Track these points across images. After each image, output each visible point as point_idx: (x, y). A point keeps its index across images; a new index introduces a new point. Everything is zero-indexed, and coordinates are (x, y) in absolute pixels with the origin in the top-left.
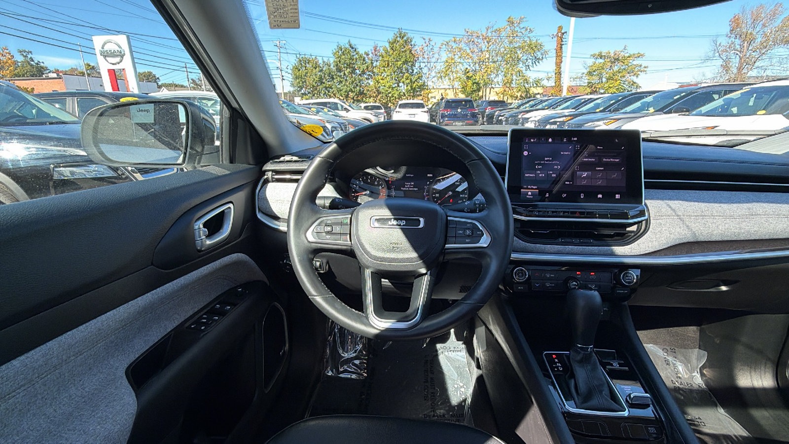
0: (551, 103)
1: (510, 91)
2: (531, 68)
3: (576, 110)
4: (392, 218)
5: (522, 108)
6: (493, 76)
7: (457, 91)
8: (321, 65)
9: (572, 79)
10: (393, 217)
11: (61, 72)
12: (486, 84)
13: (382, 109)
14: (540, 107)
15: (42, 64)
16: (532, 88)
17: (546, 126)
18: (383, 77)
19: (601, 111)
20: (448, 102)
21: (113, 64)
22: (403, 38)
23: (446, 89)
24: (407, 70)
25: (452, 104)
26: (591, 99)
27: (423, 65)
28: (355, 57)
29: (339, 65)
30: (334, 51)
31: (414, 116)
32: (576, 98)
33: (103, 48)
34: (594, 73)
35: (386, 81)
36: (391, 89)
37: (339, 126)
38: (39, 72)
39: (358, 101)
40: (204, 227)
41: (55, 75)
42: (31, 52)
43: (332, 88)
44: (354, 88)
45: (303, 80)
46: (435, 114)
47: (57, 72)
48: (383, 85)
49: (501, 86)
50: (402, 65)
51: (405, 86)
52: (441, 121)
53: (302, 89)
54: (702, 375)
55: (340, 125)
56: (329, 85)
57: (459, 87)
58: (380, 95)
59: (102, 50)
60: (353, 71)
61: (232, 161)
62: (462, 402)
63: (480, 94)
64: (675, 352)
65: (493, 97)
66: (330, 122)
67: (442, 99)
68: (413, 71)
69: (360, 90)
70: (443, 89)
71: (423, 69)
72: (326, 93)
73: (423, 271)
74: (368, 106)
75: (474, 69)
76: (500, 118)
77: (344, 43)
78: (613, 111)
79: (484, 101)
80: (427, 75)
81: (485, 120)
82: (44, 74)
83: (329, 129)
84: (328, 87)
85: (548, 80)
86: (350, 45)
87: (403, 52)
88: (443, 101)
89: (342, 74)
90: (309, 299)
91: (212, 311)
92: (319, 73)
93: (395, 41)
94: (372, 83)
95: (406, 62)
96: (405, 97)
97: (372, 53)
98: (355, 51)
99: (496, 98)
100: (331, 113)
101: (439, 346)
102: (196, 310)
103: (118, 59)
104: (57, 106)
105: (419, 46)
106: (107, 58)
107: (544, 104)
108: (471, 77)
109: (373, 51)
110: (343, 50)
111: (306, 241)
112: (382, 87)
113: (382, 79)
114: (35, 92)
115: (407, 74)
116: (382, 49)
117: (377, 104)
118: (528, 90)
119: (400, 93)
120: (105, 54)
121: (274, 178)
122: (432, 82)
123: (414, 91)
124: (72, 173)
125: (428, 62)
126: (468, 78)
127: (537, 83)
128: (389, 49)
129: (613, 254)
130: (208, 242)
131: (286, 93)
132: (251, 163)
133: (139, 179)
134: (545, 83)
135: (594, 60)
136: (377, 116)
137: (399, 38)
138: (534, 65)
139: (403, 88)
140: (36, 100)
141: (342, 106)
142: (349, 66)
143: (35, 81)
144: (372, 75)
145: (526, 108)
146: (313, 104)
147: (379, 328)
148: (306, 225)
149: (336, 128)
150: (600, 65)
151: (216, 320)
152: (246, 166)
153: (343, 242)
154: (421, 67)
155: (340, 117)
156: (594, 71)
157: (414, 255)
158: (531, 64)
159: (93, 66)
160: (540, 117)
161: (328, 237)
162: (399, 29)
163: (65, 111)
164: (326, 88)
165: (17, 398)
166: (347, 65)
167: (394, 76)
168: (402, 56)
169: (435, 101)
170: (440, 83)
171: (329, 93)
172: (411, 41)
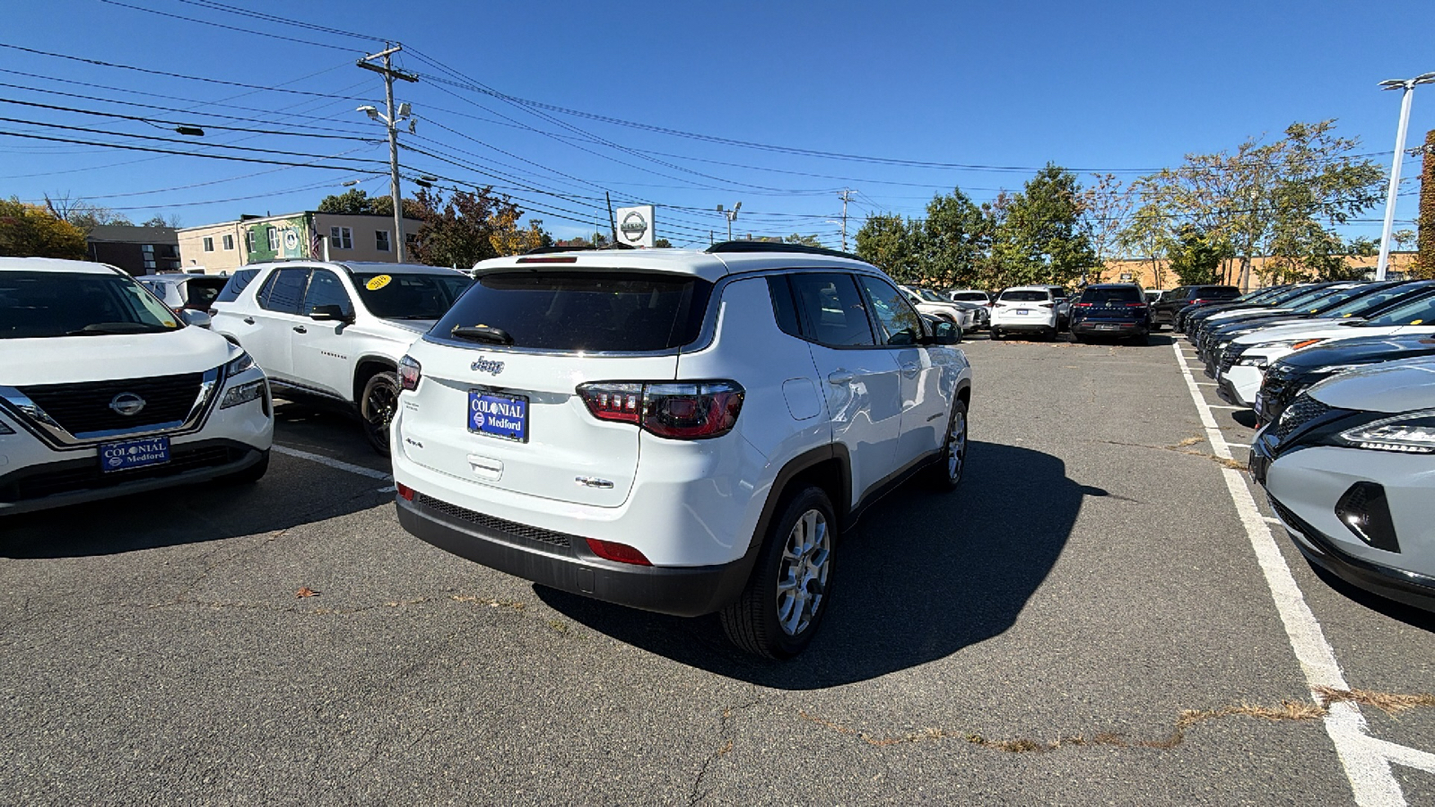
1: (1292, 265)
8: (905, 228)
13: (986, 299)
16: (1347, 259)
18: (1011, 244)
20: (1090, 290)
21: (631, 240)
22: (1054, 177)
24: (1058, 231)
28: (963, 213)
29: (935, 226)
30: (930, 205)
31: (1026, 311)
33: (625, 222)
35: (1015, 251)
36: (1023, 264)
43: (918, 264)
44: (956, 263)
45: (874, 252)
48: (1009, 257)
51: (1051, 258)
52: (1075, 322)
56: (914, 259)
58: (1002, 275)
59: (624, 224)
60: (957, 237)
68: (1069, 232)
69: (966, 266)
71: (1091, 229)
74: (964, 295)
77: (946, 193)
80: (1100, 238)
84: (911, 262)
86: (958, 195)
89: (938, 241)
92: (900, 241)
93: (1039, 184)
94: (989, 255)
95: (1057, 219)
96: (1050, 278)
97: (995, 205)
98: (966, 202)
103: (637, 235)
105: (1086, 190)
106: (627, 234)
108: (1193, 240)
109: (997, 202)
110: (943, 203)
112: (1006, 262)
113: (1008, 248)
115: (1056, 238)
116: (1013, 198)
118: (1334, 263)
120: (625, 230)
126: (1186, 243)
127: (1361, 248)
128: (1025, 197)
136: (967, 311)
137: (1047, 178)
138: (1356, 212)
139: (1046, 261)
142: (951, 228)
144: (992, 241)
154: (1089, 224)
158: (1346, 211)
162: (1048, 163)
164: (908, 263)
166: (948, 227)
167: (1030, 242)
168: (1049, 209)
171: (913, 272)
172: (1072, 182)
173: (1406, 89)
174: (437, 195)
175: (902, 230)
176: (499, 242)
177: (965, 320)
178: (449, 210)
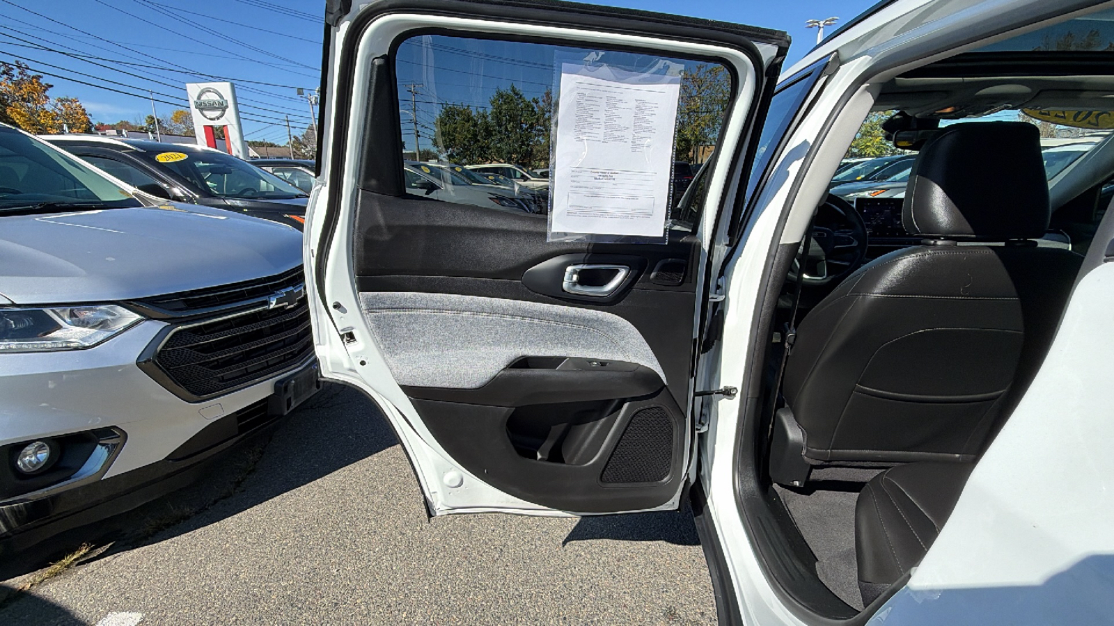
6: (708, 131)
8: (476, 118)
12: (697, 142)
21: (211, 119)
26: (848, 163)
28: (520, 106)
29: (500, 116)
30: (493, 99)
33: (200, 98)
44: (519, 147)
45: (451, 138)
56: (486, 144)
59: (198, 101)
60: (518, 125)
63: (691, 154)
69: (527, 150)
77: (505, 88)
78: (878, 179)
86: (513, 90)
89: (503, 129)
92: (473, 128)
94: (543, 141)
97: (543, 100)
98: (520, 98)
103: (218, 113)
106: (205, 112)
109: (545, 98)
110: (504, 97)
120: (201, 107)
142: (512, 118)
144: (544, 130)
173: (819, 27)
175: (472, 119)
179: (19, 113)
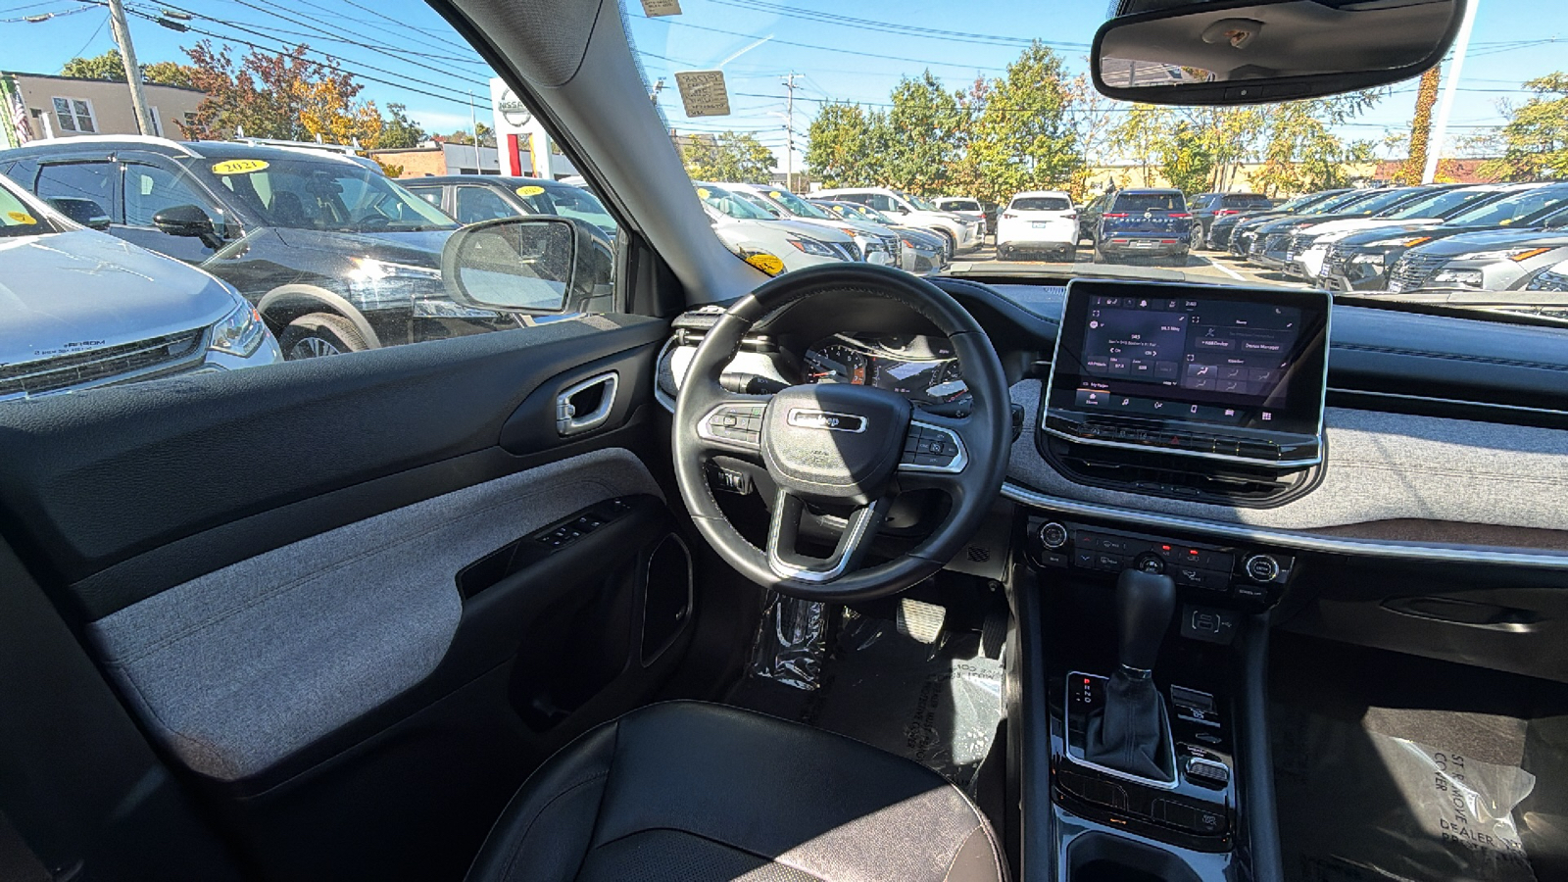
0: (1385, 202)
1: (1284, 172)
2: (1346, 119)
3: (1446, 221)
4: (818, 415)
5: (1305, 212)
6: (1245, 138)
7: (1154, 172)
8: (867, 122)
9: (1462, 144)
10: (821, 412)
11: (442, 138)
12: (1224, 156)
13: (978, 209)
14: (1353, 209)
15: (417, 126)
16: (1343, 166)
17: (1355, 256)
18: (990, 142)
19: (1512, 226)
20: (1123, 196)
21: (516, 126)
22: (1040, 60)
23: (1127, 168)
24: (1042, 128)
25: (1130, 201)
26: (1499, 193)
27: (1079, 116)
28: (935, 102)
29: (902, 118)
30: (895, 92)
31: (1043, 224)
32: (1451, 192)
33: (503, 99)
34: (1531, 128)
35: (993, 149)
36: (1003, 167)
37: (881, 242)
38: (410, 139)
39: (933, 192)
40: (571, 403)
41: (432, 145)
42: (404, 107)
43: (882, 167)
44: (927, 165)
45: (829, 151)
46: (1092, 221)
47: (436, 138)
48: (988, 158)
49: (1263, 161)
50: (1032, 118)
51: (1036, 160)
52: (1104, 237)
53: (825, 168)
54: (1519, 823)
55: (883, 241)
56: (878, 160)
57: (1159, 164)
58: (979, 181)
59: (502, 102)
60: (929, 130)
61: (627, 311)
62: (973, 763)
63: (1210, 177)
64: (1462, 765)
65: (1240, 185)
66: (864, 235)
67: (1110, 191)
68: (1056, 128)
69: (938, 169)
70: (1120, 167)
71: (1078, 126)
72: (869, 175)
73: (863, 500)
74: (951, 203)
75: (1200, 123)
76: (1244, 235)
77: (916, 75)
78: (1546, 226)
79: (1215, 196)
80: (1087, 137)
81: (1209, 238)
82: (417, 141)
83: (859, 249)
84: (875, 164)
85: (1388, 145)
86: (928, 78)
87: (1038, 89)
88: (1114, 194)
89: (905, 137)
90: (691, 520)
91: (575, 524)
92: (861, 137)
93: (1024, 68)
94: (964, 156)
95: (1042, 111)
96: (1032, 185)
97: (971, 94)
98: (937, 90)
99: (1247, 189)
100: (872, 216)
101: (956, 662)
102: (554, 519)
103: (523, 118)
104: (431, 198)
105: (1074, 77)
106: (508, 115)
107: (1363, 204)
108: (1191, 140)
109: (974, 90)
110: (913, 89)
111: (696, 435)
112: (984, 164)
113: (987, 148)
114: (403, 177)
115: (1041, 136)
116: (993, 85)
117: (971, 199)
118: (1331, 170)
119: (1022, 176)
120: (505, 109)
121: (687, 340)
122: (1097, 153)
123: (1053, 173)
124: (439, 309)
125: (1091, 110)
126: (1183, 143)
127: (1359, 153)
128: (1007, 84)
129: (1237, 522)
130: (574, 425)
131: (797, 175)
132: (657, 314)
133: (530, 325)
134: (1381, 152)
135: (1535, 96)
136: (965, 224)
137: (1032, 61)
138: (1356, 109)
139: (1030, 165)
140: (402, 191)
141: (896, 202)
142: (920, 122)
143: (406, 154)
144: (967, 138)
145: (1316, 211)
146: (841, 197)
147: (780, 575)
148: (699, 413)
149: (875, 247)
150: (1551, 107)
151: (576, 537)
152: (646, 318)
153: (748, 443)
154: (1076, 120)
155: (888, 224)
156: (1529, 123)
157: (845, 473)
158: (1347, 108)
159: (488, 129)
160: (1345, 235)
161: (729, 433)
162: (1034, 41)
163: (438, 208)
164: (871, 165)
165: (344, 570)
166: (917, 120)
167: (1013, 141)
168: (1035, 99)
169: (1099, 192)
170: (1116, 156)
171: (876, 176)
172: (1058, 66)
174: (222, 55)
175: (861, 122)
176: (316, 123)
177: (967, 236)
178: (243, 78)
179: (312, 120)
